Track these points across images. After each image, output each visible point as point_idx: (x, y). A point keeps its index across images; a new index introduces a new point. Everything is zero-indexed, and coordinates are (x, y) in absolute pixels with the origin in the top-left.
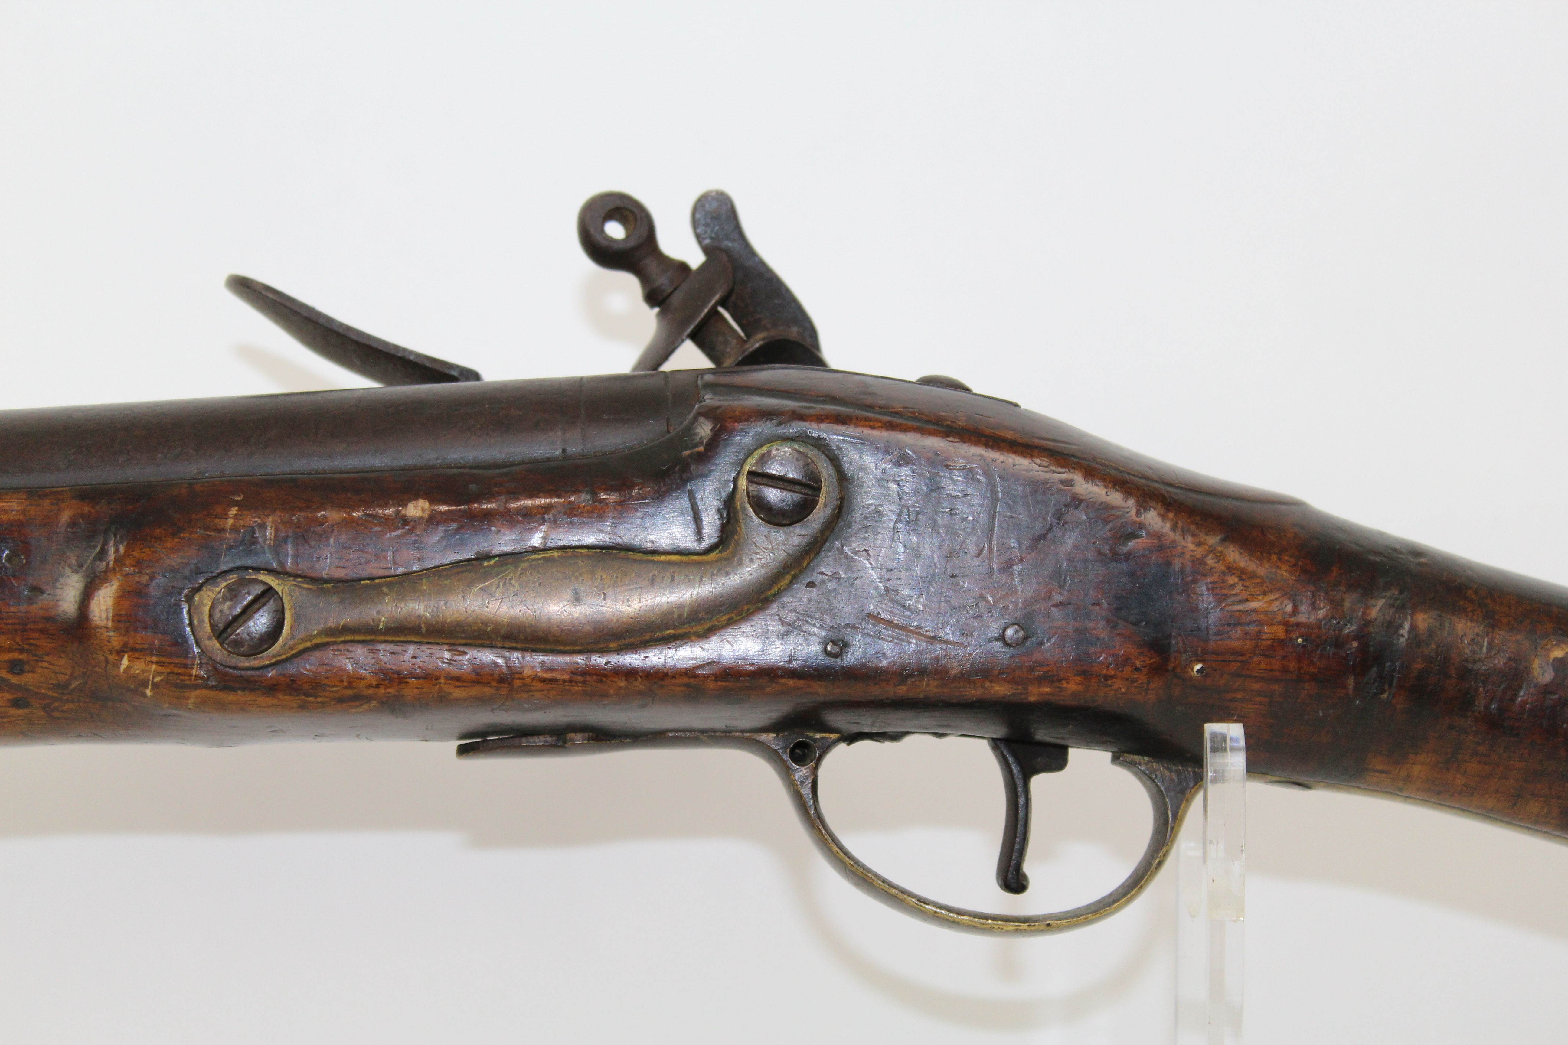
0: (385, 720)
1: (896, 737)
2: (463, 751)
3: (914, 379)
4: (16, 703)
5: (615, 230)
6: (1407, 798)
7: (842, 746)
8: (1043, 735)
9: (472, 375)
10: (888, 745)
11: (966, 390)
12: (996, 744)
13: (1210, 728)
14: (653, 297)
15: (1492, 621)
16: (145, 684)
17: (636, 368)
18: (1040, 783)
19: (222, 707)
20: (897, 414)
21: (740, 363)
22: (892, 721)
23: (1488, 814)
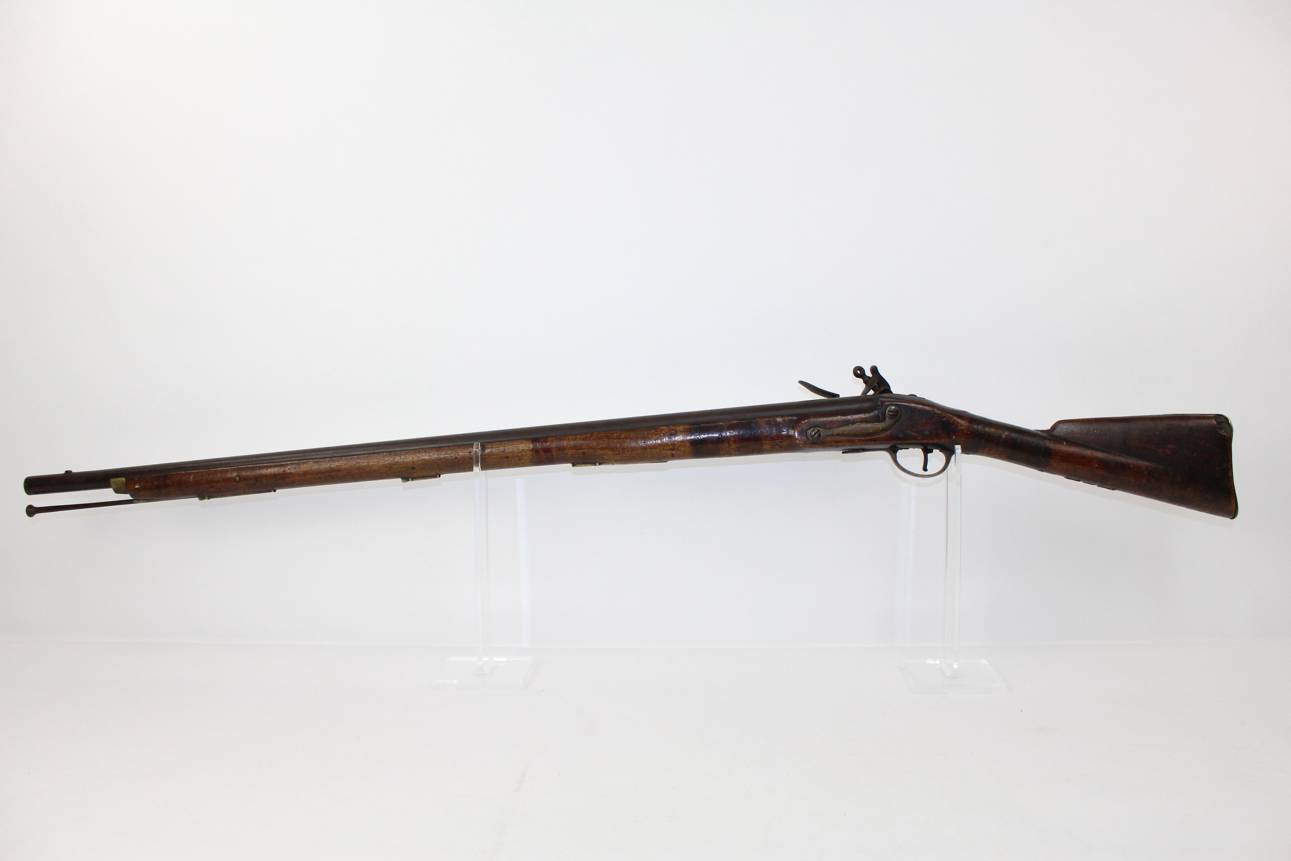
0: (835, 448)
1: (908, 449)
2: (843, 453)
3: (908, 395)
4: (780, 447)
5: (859, 372)
6: (984, 456)
7: (900, 450)
8: (929, 448)
9: (838, 395)
10: (906, 450)
11: (916, 396)
12: (922, 450)
13: (956, 446)
14: (865, 382)
15: (997, 429)
16: (800, 444)
17: (861, 395)
18: (929, 455)
19: (811, 447)
20: (908, 401)
21: (879, 393)
22: (908, 446)
23: (996, 458)
